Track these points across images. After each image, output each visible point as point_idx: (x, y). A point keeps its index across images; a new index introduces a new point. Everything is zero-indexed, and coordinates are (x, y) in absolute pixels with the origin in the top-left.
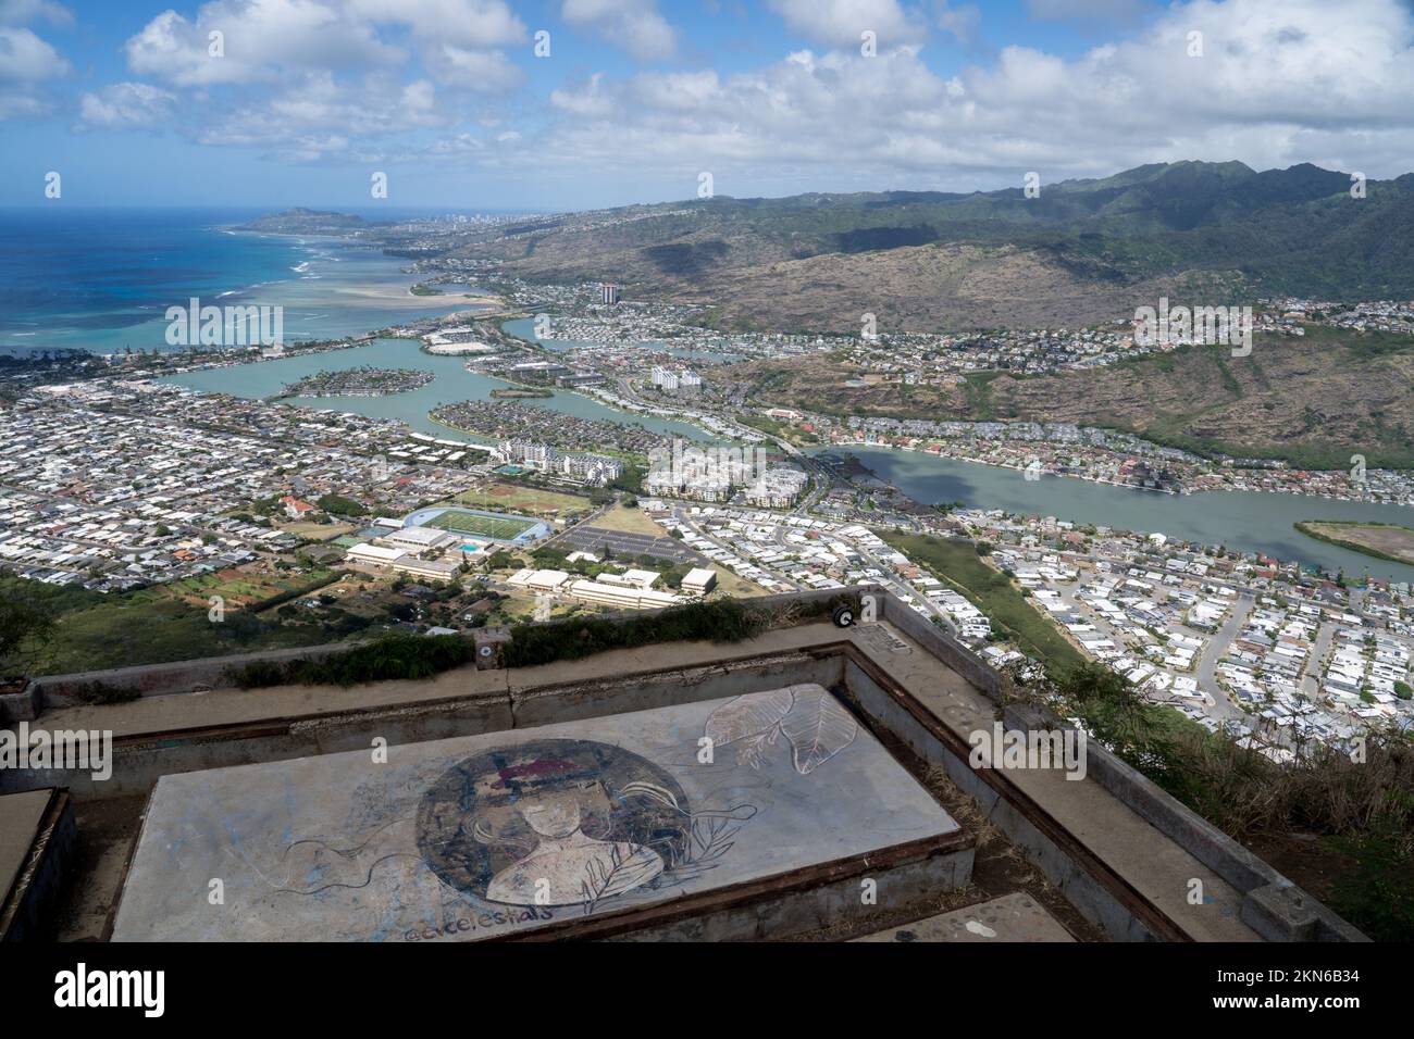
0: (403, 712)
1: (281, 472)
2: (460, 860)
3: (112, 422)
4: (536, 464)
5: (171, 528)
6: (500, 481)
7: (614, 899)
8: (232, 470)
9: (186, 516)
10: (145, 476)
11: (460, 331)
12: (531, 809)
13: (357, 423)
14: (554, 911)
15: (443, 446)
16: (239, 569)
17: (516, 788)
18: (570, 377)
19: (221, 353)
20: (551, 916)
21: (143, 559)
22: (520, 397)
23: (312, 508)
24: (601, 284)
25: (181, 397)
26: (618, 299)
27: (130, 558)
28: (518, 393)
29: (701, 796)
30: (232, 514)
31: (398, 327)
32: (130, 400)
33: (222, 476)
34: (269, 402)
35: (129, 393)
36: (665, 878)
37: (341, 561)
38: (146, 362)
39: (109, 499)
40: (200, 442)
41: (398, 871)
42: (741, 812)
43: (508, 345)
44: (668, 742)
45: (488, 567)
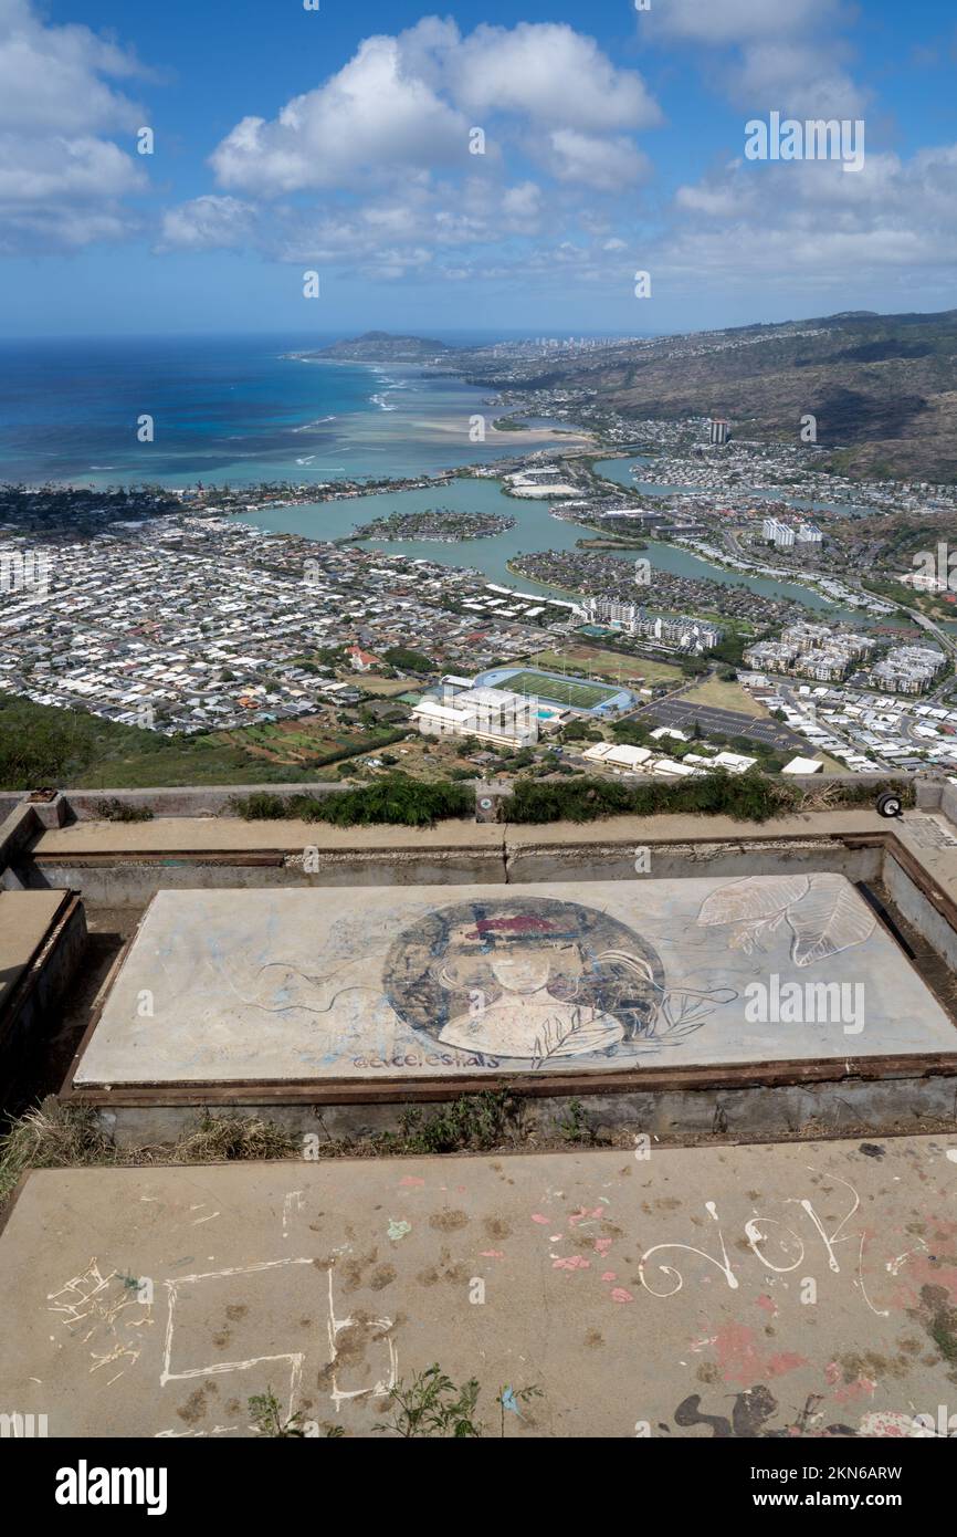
0: (395, 855)
1: (348, 620)
2: (421, 1001)
3: (182, 561)
4: (623, 626)
5: (236, 674)
6: (580, 642)
7: (564, 1059)
8: (299, 616)
9: (251, 662)
10: (211, 618)
11: (546, 472)
12: (501, 962)
13: (431, 571)
14: (501, 1062)
15: (521, 600)
16: (301, 720)
17: (491, 940)
18: (667, 527)
19: (291, 491)
20: (497, 1065)
21: (207, 705)
22: (609, 548)
23: (377, 661)
24: (709, 420)
25: (249, 537)
26: (729, 437)
27: (194, 702)
28: (608, 544)
29: (680, 972)
30: (296, 662)
31: (478, 466)
32: (200, 539)
33: (288, 622)
34: (338, 545)
35: (199, 531)
36: (621, 1047)
37: (405, 720)
38: (216, 499)
39: (177, 640)
40: (267, 585)
41: (360, 1003)
42: (720, 995)
43: (599, 488)
44: (658, 915)
45: (562, 737)
